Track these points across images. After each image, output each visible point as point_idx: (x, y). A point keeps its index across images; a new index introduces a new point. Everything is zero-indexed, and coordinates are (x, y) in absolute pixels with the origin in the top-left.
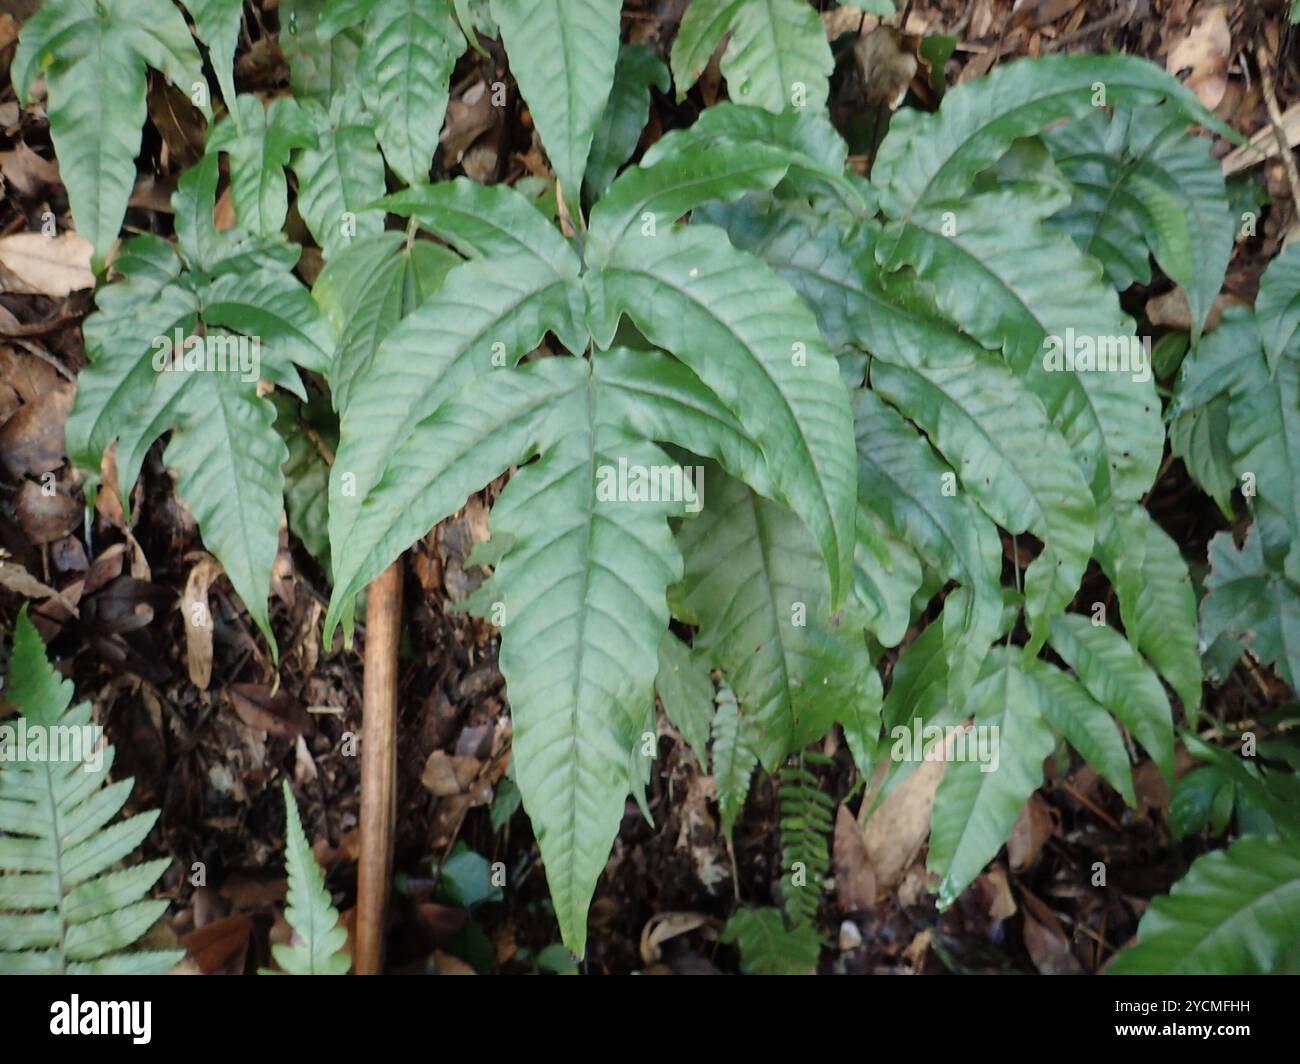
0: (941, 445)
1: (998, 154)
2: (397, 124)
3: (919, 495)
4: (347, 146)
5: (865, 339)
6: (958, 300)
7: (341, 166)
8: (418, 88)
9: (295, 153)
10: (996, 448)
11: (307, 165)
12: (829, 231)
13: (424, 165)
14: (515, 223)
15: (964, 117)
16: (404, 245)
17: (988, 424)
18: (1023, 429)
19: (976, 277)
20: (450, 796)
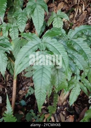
0: (74, 61)
1: (80, 34)
2: (21, 27)
3: (72, 66)
4: (15, 28)
5: (67, 51)
6: (76, 48)
7: (14, 31)
8: (23, 23)
9: (9, 29)
10: (80, 62)
11: (10, 30)
12: (64, 40)
13: (23, 31)
14: (35, 37)
15: (77, 30)
16: (21, 39)
17: (79, 59)
18: (82, 60)
19: (78, 45)
20: (21, 94)
